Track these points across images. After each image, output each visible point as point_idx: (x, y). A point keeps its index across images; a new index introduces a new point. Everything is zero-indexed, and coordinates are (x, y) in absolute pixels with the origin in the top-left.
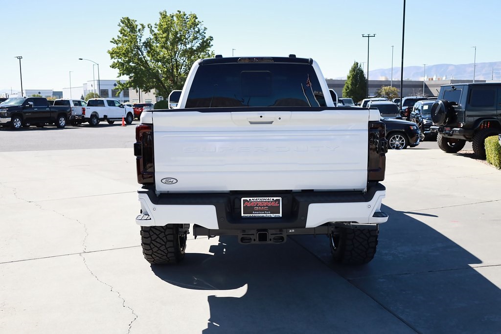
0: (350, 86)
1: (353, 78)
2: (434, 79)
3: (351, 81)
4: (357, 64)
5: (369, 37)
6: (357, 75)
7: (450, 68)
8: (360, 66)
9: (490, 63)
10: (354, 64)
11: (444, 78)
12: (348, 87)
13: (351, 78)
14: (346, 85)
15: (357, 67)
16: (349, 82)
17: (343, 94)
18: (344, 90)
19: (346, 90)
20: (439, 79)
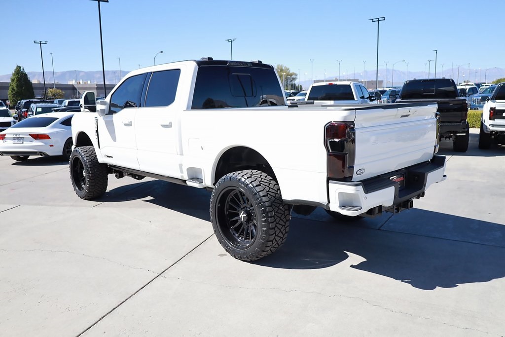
0: (15, 88)
1: (17, 80)
2: (81, 83)
3: (16, 84)
4: (20, 67)
5: (40, 43)
6: (21, 77)
7: (81, 74)
8: (23, 70)
9: (113, 71)
10: (17, 68)
11: (89, 82)
12: (13, 89)
13: (15, 81)
14: (10, 87)
15: (21, 70)
16: (15, 85)
17: (9, 95)
18: (9, 92)
19: (12, 92)
20: (85, 83)
